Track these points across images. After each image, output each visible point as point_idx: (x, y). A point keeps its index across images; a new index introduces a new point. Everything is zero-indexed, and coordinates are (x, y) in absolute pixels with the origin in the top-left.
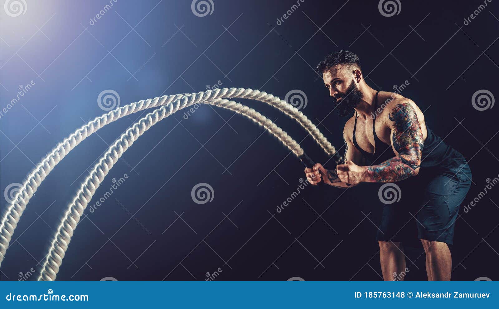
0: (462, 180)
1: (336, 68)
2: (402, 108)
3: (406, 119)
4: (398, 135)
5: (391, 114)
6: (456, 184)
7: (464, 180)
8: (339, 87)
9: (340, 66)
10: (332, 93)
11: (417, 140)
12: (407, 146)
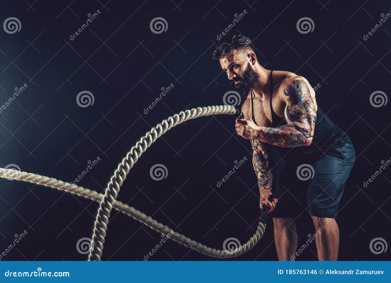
0: (347, 159)
1: (232, 54)
2: (296, 83)
3: (299, 93)
4: (292, 107)
5: (285, 90)
6: (341, 162)
7: (348, 158)
8: (237, 71)
9: (235, 51)
10: (230, 77)
11: (310, 112)
12: (300, 116)
